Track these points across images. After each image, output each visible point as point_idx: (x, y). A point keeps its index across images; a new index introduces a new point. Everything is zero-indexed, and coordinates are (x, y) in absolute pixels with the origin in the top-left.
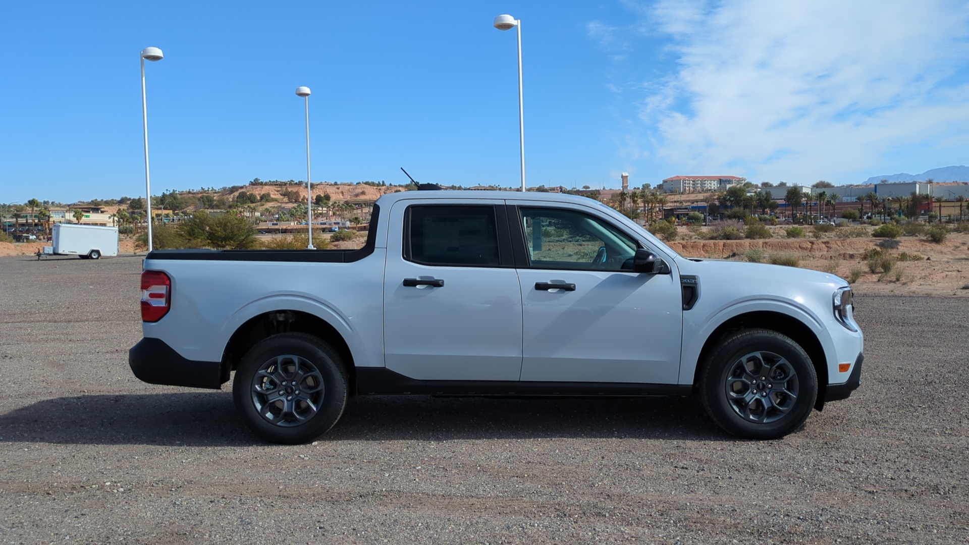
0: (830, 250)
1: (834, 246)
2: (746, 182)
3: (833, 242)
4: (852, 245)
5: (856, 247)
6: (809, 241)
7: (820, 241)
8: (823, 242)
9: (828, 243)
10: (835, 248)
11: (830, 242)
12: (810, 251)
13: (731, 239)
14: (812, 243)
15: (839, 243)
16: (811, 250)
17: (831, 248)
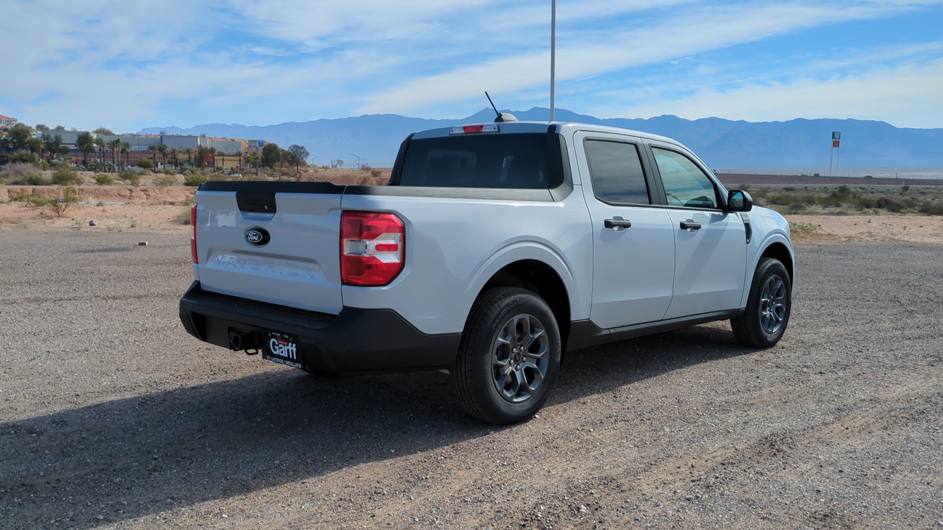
0: (149, 198)
1: (152, 194)
2: (18, 122)
3: (152, 190)
4: (170, 193)
5: (173, 195)
6: (127, 188)
7: (138, 189)
8: (141, 190)
9: (146, 190)
10: (154, 196)
11: (148, 190)
12: (129, 199)
13: (38, 185)
14: (131, 191)
15: (158, 192)
16: (130, 197)
17: (150, 196)
